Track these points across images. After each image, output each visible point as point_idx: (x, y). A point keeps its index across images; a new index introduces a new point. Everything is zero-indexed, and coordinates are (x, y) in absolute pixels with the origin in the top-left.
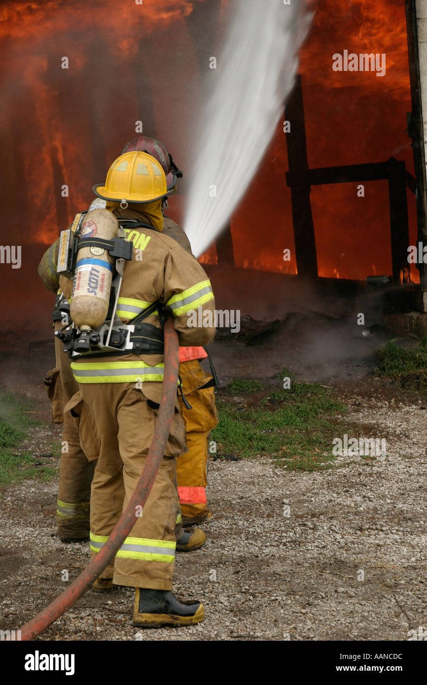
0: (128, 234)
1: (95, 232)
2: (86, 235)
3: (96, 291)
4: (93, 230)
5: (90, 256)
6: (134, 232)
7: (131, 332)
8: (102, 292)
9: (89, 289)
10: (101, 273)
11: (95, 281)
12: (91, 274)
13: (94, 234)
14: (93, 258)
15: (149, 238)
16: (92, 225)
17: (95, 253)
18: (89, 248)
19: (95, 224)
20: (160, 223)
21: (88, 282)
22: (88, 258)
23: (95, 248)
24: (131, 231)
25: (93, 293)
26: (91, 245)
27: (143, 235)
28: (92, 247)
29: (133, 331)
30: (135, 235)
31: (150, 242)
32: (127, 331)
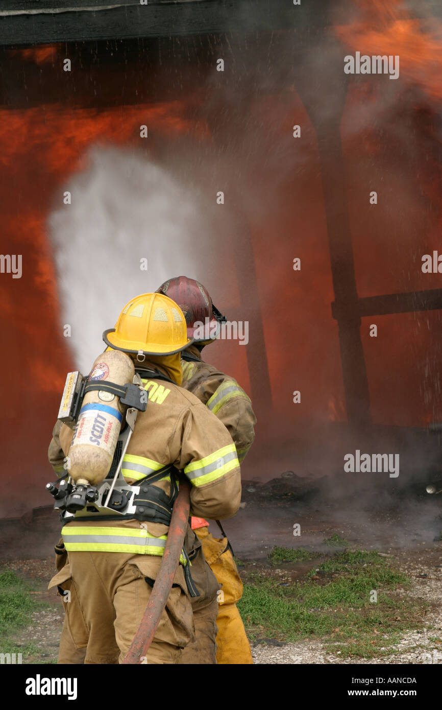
0: (144, 385)
1: (106, 375)
2: (96, 377)
3: (99, 440)
4: (104, 373)
5: (97, 401)
6: (152, 383)
7: (135, 495)
8: (106, 443)
9: (91, 438)
10: (107, 421)
11: (100, 430)
12: (96, 421)
13: (105, 377)
14: (100, 403)
15: (168, 391)
16: (104, 366)
17: (103, 398)
18: (97, 392)
19: (107, 366)
20: (179, 377)
21: (92, 430)
22: (95, 403)
23: (104, 392)
24: (148, 382)
25: (96, 443)
26: (99, 389)
27: (162, 388)
28: (101, 391)
29: (138, 494)
30: (152, 386)
31: (169, 395)
32: (131, 493)
